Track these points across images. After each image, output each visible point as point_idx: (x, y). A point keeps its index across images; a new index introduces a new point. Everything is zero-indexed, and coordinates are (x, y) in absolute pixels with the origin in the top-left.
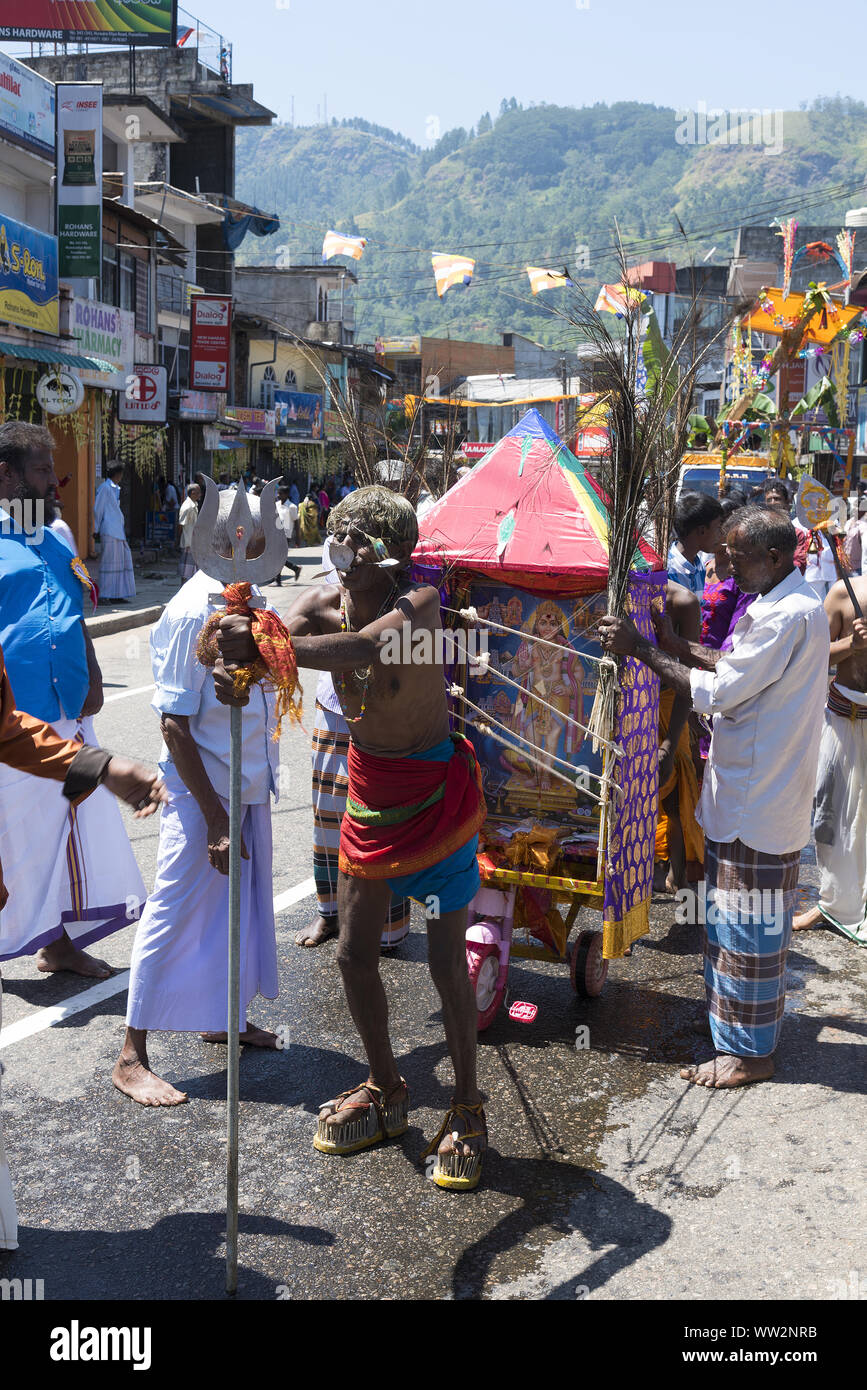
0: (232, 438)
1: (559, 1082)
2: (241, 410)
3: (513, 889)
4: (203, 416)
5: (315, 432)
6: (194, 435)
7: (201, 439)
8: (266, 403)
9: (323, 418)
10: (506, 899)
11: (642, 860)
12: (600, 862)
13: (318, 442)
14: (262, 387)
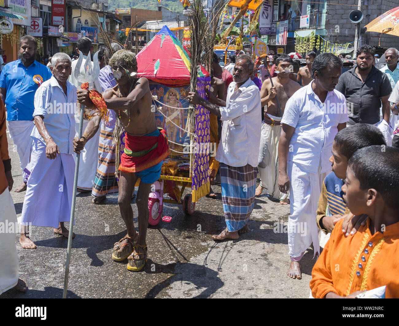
0: (67, 43)
1: (159, 258)
2: (70, 33)
3: (163, 181)
4: (56, 35)
5: (95, 40)
6: (53, 41)
7: (56, 43)
8: (78, 31)
9: (98, 36)
10: (161, 184)
11: (204, 170)
12: (190, 171)
13: (96, 44)
14: (77, 26)
